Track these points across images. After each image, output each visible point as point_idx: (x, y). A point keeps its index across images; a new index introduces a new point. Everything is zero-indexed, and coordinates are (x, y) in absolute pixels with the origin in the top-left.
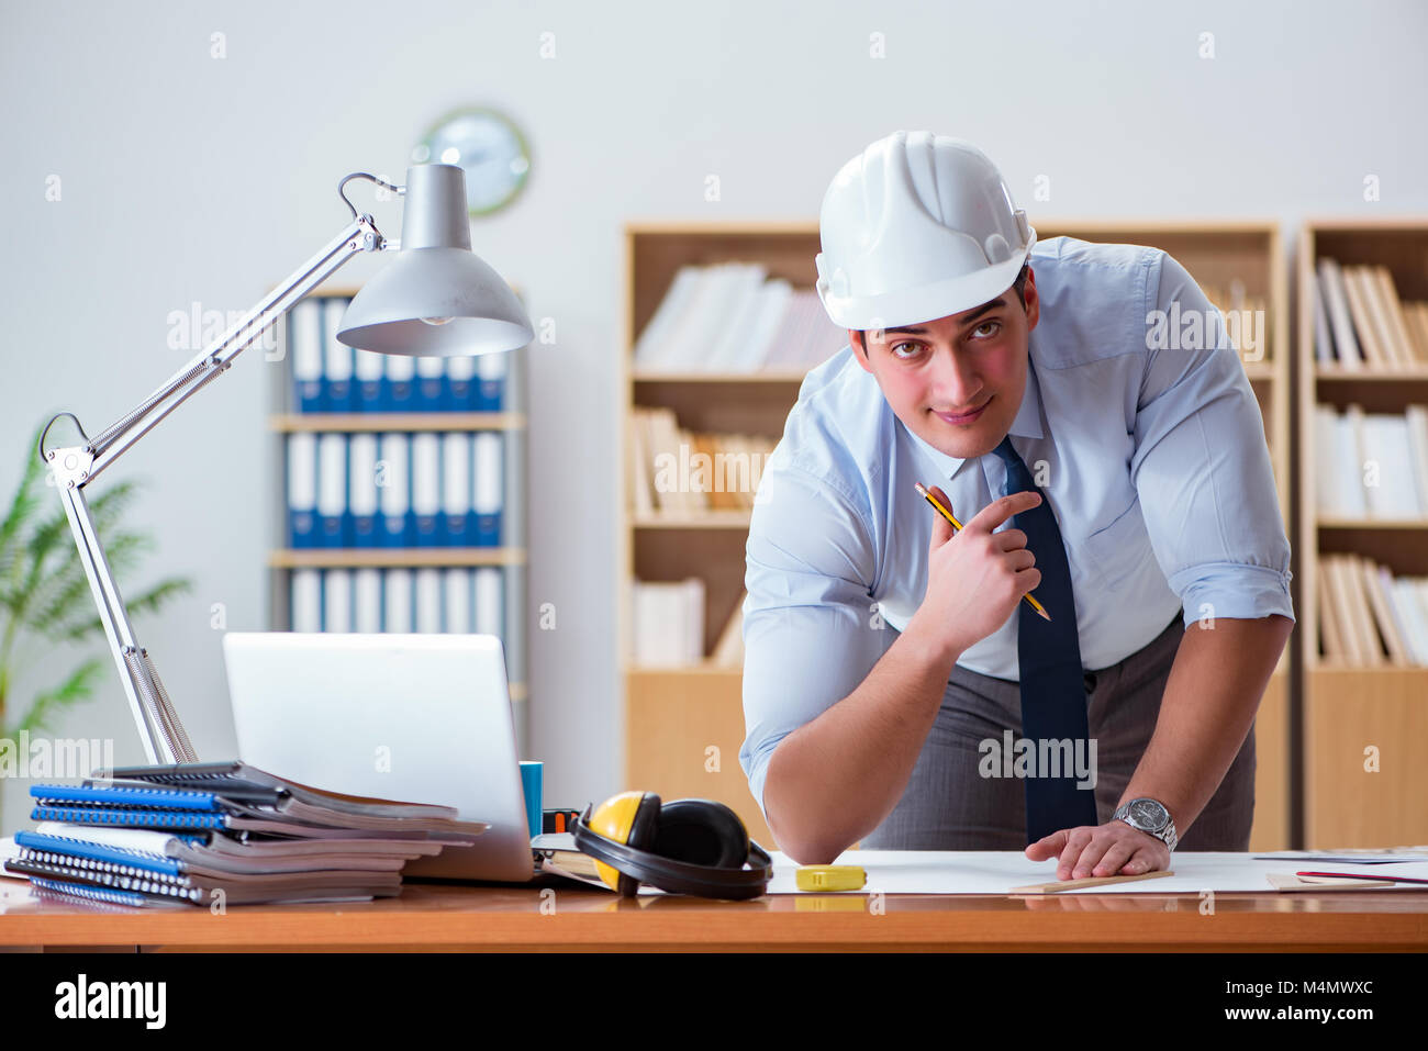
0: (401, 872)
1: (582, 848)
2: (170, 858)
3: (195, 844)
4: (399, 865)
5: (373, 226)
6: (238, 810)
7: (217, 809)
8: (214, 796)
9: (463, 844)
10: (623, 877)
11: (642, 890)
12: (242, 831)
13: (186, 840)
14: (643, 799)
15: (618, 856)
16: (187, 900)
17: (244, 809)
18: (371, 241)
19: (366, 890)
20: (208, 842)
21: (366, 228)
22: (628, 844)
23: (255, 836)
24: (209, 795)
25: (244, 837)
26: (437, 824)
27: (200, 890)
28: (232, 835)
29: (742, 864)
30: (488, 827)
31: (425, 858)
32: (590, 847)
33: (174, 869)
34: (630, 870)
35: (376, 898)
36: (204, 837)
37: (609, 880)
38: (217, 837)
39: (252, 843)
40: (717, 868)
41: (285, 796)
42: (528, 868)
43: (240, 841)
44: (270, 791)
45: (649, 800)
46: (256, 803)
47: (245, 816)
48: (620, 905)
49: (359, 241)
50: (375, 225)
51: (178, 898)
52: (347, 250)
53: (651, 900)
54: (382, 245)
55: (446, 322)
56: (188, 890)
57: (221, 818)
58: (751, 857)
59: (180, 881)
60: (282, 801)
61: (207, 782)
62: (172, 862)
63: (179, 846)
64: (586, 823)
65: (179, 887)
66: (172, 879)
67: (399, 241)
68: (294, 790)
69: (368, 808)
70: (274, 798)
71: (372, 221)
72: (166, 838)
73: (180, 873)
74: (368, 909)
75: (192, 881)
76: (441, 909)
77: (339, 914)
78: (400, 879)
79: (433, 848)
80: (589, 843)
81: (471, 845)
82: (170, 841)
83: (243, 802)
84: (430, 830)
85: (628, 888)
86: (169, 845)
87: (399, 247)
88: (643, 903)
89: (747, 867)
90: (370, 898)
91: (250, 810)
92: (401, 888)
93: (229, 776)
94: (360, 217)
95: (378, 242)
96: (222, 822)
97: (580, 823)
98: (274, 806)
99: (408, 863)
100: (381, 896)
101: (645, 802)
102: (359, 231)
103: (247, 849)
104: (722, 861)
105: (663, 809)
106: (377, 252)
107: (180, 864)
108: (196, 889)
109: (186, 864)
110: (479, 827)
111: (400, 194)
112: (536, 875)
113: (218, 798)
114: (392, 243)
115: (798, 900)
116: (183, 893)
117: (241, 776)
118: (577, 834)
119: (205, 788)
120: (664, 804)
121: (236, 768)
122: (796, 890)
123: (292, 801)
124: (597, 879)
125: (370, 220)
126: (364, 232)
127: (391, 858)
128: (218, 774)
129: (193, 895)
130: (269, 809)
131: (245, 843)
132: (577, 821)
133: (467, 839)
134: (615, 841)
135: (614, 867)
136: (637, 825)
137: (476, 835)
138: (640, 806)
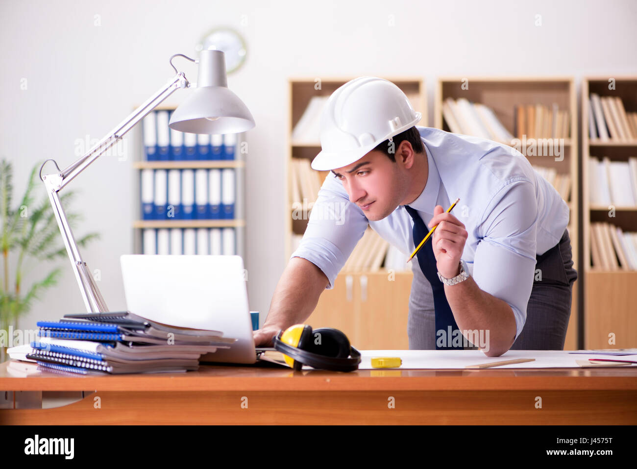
0: (199, 360)
1: (277, 349)
2: (98, 353)
3: (109, 347)
4: (198, 356)
5: (185, 77)
6: (127, 332)
7: (118, 332)
8: (117, 326)
9: (225, 347)
10: (296, 362)
11: (304, 368)
12: (129, 342)
13: (105, 346)
14: (304, 328)
15: (293, 353)
16: (106, 372)
17: (130, 332)
18: (184, 83)
19: (184, 367)
20: (115, 346)
21: (182, 78)
22: (298, 347)
23: (135, 344)
24: (115, 326)
25: (130, 344)
26: (214, 339)
27: (111, 368)
28: (125, 343)
29: (348, 356)
30: (237, 340)
31: (209, 354)
32: (281, 349)
33: (100, 358)
34: (299, 359)
35: (188, 371)
36: (113, 344)
37: (290, 363)
38: (119, 345)
39: (135, 347)
41: (148, 326)
42: (253, 358)
43: (128, 346)
44: (142, 324)
45: (307, 328)
46: (136, 329)
47: (131, 335)
48: (294, 374)
49: (178, 84)
50: (186, 77)
51: (102, 371)
52: (173, 88)
53: (308, 372)
54: (189, 85)
55: (217, 119)
56: (106, 367)
57: (120, 336)
58: (351, 353)
59: (103, 363)
60: (147, 329)
61: (113, 320)
62: (99, 355)
63: (102, 348)
64: (279, 338)
65: (102, 366)
66: (99, 362)
67: (196, 84)
68: (152, 324)
69: (184, 332)
70: (143, 327)
71: (184, 75)
72: (97, 344)
73: (103, 360)
74: (185, 376)
75: (108, 363)
76: (217, 376)
77: (172, 378)
78: (198, 363)
79: (213, 349)
80: (281, 347)
81: (229, 348)
82: (98, 346)
83: (130, 329)
84: (211, 342)
85: (298, 366)
86: (98, 348)
87: (196, 87)
88: (304, 373)
89: (350, 357)
90: (185, 371)
91: (133, 332)
92: (199, 366)
93: (124, 318)
94: (179, 73)
95: (187, 84)
96: (121, 338)
97: (277, 338)
98: (144, 330)
99: (202, 356)
100: (190, 370)
101: (305, 329)
102: (178, 80)
103: (132, 350)
104: (339, 355)
105: (313, 332)
106: (187, 89)
107: (103, 356)
108: (109, 366)
109: (105, 356)
110: (232, 340)
111: (197, 63)
112: (258, 361)
113: (119, 327)
114: (193, 85)
115: (372, 372)
116: (104, 369)
117: (129, 318)
118: (276, 343)
119: (113, 323)
120: (313, 330)
121: (127, 314)
122: (371, 367)
123: (151, 329)
124: (284, 362)
125: (183, 75)
126: (180, 80)
127: (195, 353)
128: (119, 317)
129: (109, 369)
130: (141, 332)
131: (131, 347)
132: (275, 337)
133: (228, 345)
134: (292, 346)
135: (292, 357)
136: (302, 339)
137: (232, 343)
138: (303, 331)
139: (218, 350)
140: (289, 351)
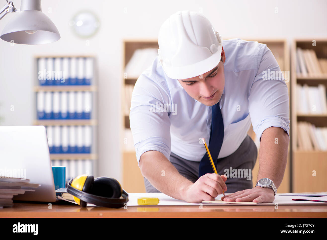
0: (12, 199)
1: (69, 192)
4: (11, 197)
9: (32, 190)
10: (81, 201)
11: (88, 205)
14: (88, 177)
15: (80, 194)
18: (12, 9)
19: (1, 205)
21: (11, 6)
22: (82, 191)
29: (120, 196)
30: (40, 185)
31: (19, 195)
32: (71, 191)
34: (84, 199)
35: (5, 207)
37: (77, 202)
40: (112, 198)
42: (55, 198)
45: (89, 177)
48: (81, 210)
49: (8, 9)
52: (5, 12)
53: (92, 208)
55: (34, 33)
58: (123, 195)
64: (70, 184)
67: (20, 9)
71: (12, 4)
76: (22, 211)
78: (12, 201)
79: (22, 192)
80: (71, 190)
81: (34, 191)
84: (21, 186)
85: (83, 205)
87: (20, 11)
88: (89, 209)
89: (121, 198)
90: (2, 207)
92: (13, 204)
94: (9, 2)
95: (14, 10)
97: (68, 184)
99: (15, 196)
101: (88, 178)
102: (9, 6)
104: (114, 196)
105: (95, 180)
106: (14, 12)
110: (37, 185)
112: (57, 200)
114: (18, 10)
115: (138, 208)
118: (67, 188)
120: (95, 179)
122: (137, 205)
124: (74, 201)
127: (9, 195)
132: (67, 183)
133: (33, 189)
134: (79, 190)
135: (78, 198)
136: (85, 184)
137: (36, 187)
138: (87, 179)
139: (26, 192)
140: (76, 193)
